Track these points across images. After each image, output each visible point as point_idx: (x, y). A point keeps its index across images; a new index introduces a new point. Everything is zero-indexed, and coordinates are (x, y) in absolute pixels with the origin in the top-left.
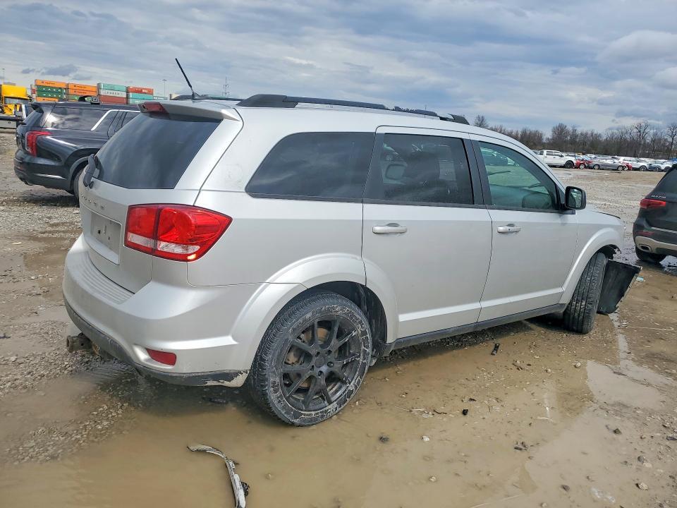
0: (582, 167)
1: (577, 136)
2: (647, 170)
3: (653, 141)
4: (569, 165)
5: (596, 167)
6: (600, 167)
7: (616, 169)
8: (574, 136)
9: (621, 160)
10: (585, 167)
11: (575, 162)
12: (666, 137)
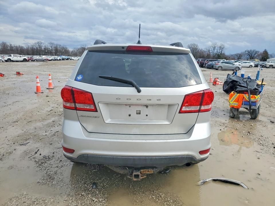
0: (30, 61)
1: (13, 47)
2: (54, 60)
3: (45, 49)
4: (25, 60)
5: (36, 61)
6: (37, 60)
7: (43, 61)
8: (11, 47)
9: (44, 57)
10: (32, 61)
11: (27, 59)
12: (49, 47)
